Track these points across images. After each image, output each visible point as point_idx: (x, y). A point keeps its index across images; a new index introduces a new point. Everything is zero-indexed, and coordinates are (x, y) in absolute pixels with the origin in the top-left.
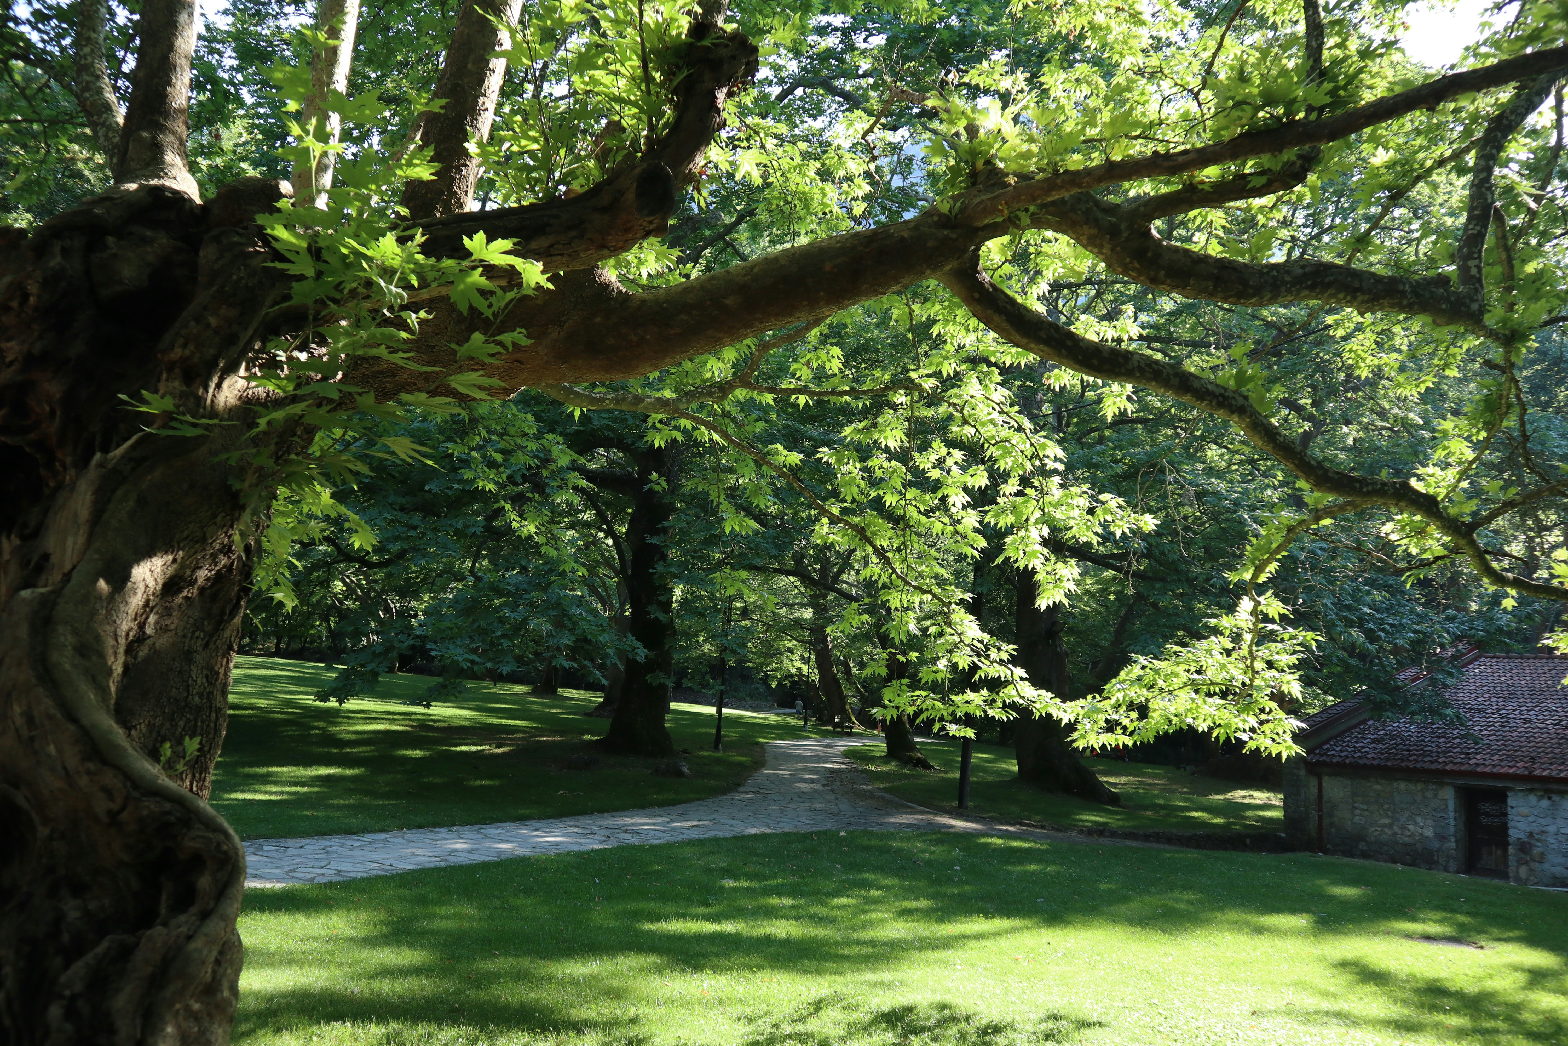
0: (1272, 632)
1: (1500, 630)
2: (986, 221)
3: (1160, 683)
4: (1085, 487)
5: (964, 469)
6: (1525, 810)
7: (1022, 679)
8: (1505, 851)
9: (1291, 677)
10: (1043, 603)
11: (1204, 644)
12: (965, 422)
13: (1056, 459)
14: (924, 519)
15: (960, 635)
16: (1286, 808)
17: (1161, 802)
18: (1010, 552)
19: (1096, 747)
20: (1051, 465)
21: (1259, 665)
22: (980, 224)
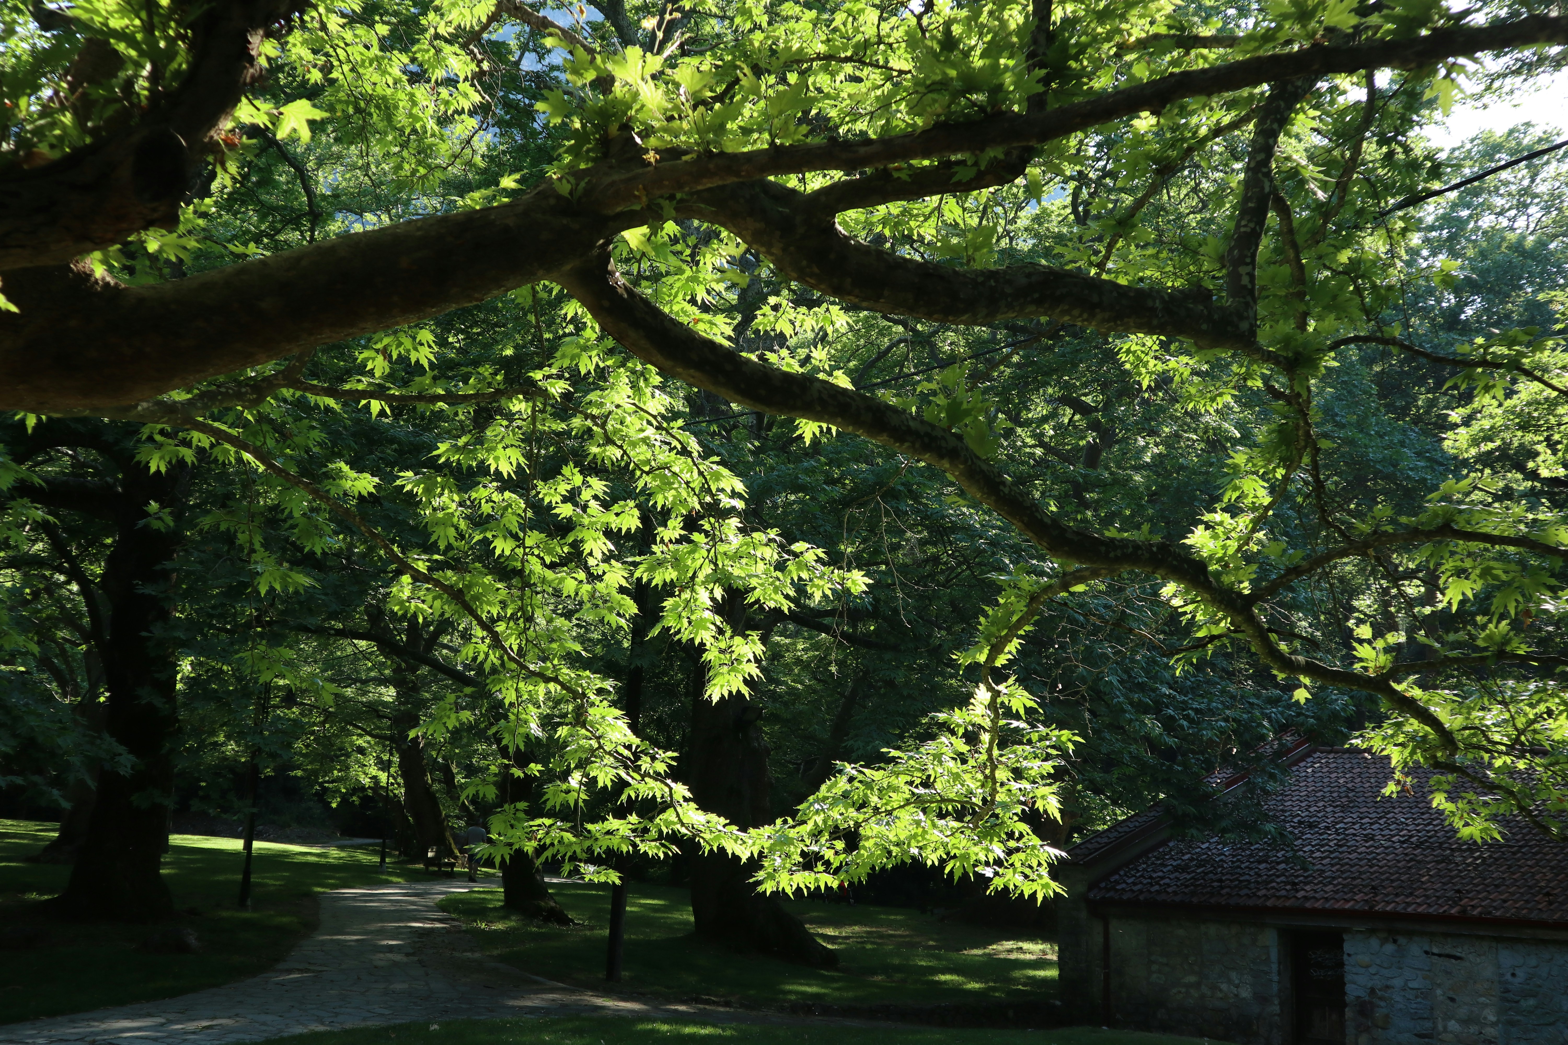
0: (1017, 729)
1: (1335, 715)
2: (619, 209)
3: (874, 800)
4: (773, 533)
5: (606, 505)
6: (1364, 959)
7: (686, 800)
8: (1342, 1014)
9: (1047, 790)
10: (715, 692)
11: (931, 747)
12: (609, 441)
13: (734, 494)
14: (549, 574)
15: (598, 738)
16: (1061, 964)
17: (896, 961)
18: (670, 621)
19: (789, 891)
20: (726, 502)
21: (1002, 774)
22: (610, 212)
